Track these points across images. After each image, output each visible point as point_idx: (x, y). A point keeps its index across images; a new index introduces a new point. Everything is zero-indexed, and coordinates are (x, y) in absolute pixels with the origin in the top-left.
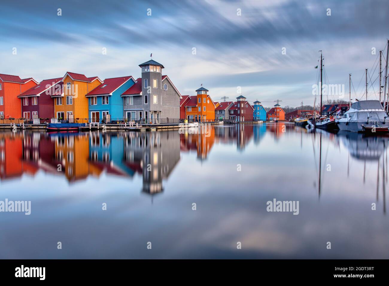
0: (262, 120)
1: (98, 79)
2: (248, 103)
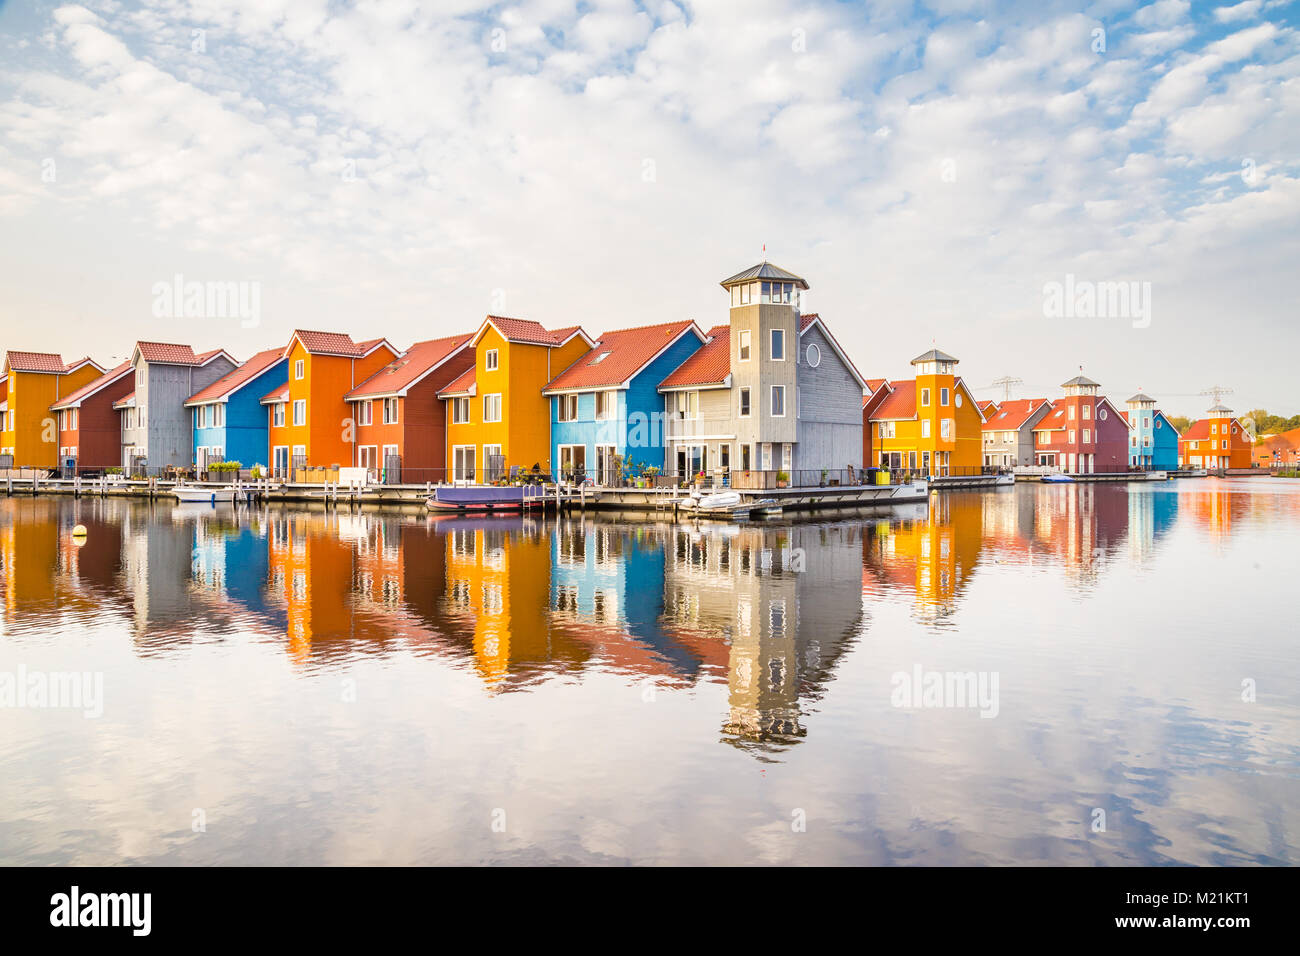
0: (1162, 468)
1: (581, 333)
2: (1106, 405)
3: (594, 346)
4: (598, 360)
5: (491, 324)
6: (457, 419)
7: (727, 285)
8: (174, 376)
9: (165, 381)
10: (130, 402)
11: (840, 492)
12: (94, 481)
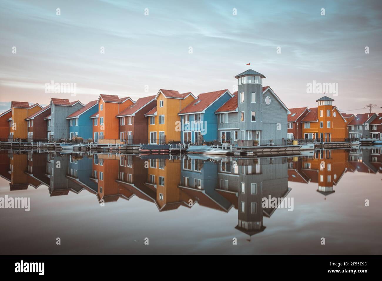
3: (196, 99)
4: (197, 103)
5: (161, 92)
6: (151, 123)
7: (237, 77)
8: (63, 109)
9: (60, 111)
10: (49, 118)
11: (279, 147)
12: (37, 143)
